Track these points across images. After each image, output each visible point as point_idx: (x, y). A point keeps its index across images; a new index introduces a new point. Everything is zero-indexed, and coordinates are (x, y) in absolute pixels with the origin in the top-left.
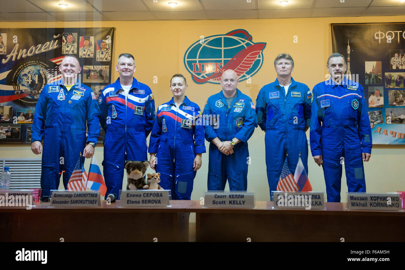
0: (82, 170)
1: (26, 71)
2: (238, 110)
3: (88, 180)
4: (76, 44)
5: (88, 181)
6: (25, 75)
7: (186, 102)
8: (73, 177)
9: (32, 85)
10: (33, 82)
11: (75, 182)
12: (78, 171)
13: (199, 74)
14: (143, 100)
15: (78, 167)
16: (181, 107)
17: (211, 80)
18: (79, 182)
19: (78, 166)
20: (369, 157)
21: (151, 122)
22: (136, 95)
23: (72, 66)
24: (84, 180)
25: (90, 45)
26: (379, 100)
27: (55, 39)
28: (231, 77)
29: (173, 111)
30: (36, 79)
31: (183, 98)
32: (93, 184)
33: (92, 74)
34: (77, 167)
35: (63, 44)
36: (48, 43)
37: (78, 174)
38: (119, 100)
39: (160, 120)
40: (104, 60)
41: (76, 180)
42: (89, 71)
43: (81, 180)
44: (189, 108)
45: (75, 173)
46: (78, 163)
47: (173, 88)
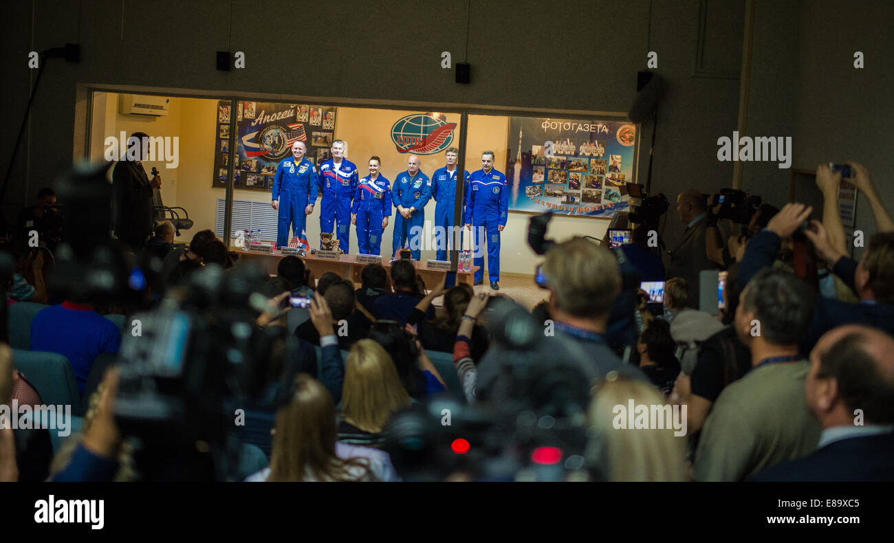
1: (269, 133)
2: (417, 185)
4: (307, 114)
6: (269, 136)
7: (380, 178)
9: (274, 145)
10: (274, 142)
13: (402, 145)
14: (349, 175)
16: (375, 182)
17: (411, 151)
20: (503, 228)
21: (355, 189)
22: (344, 172)
23: (300, 149)
25: (318, 115)
26: (540, 177)
27: (292, 109)
28: (414, 162)
29: (369, 185)
30: (277, 140)
31: (378, 175)
33: (319, 139)
35: (298, 113)
36: (286, 111)
38: (332, 174)
39: (360, 190)
40: (329, 128)
42: (317, 136)
44: (381, 183)
47: (370, 168)
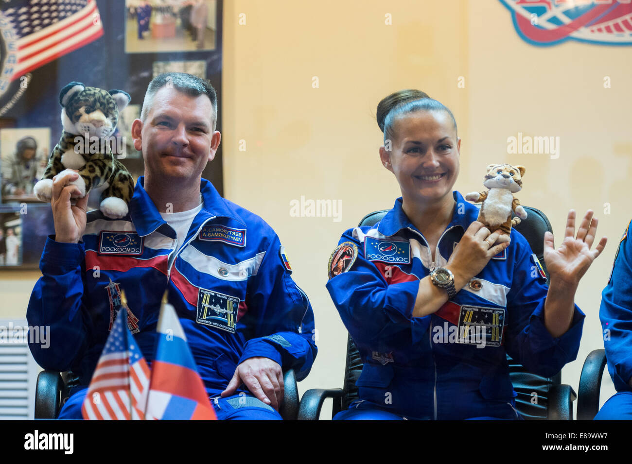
0: (131, 354)
3: (151, 387)
5: (153, 393)
8: (100, 378)
11: (109, 395)
12: (117, 356)
15: (117, 344)
18: (123, 394)
19: (116, 339)
24: (140, 388)
32: (171, 403)
34: (113, 344)
37: (116, 369)
41: (114, 389)
42: (147, 12)
43: (127, 388)
45: (108, 363)
46: (116, 331)
